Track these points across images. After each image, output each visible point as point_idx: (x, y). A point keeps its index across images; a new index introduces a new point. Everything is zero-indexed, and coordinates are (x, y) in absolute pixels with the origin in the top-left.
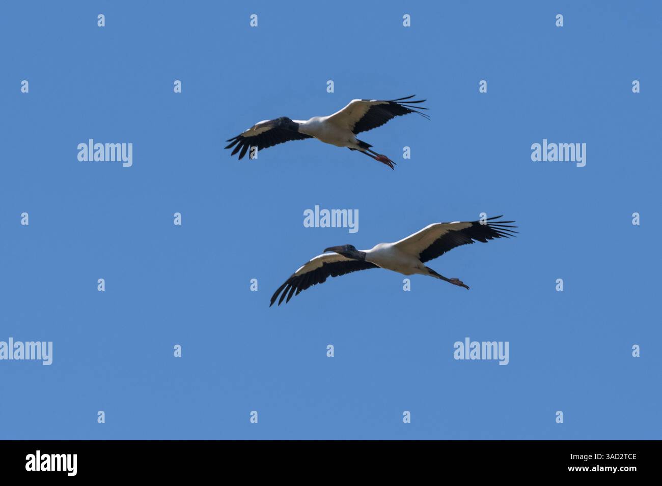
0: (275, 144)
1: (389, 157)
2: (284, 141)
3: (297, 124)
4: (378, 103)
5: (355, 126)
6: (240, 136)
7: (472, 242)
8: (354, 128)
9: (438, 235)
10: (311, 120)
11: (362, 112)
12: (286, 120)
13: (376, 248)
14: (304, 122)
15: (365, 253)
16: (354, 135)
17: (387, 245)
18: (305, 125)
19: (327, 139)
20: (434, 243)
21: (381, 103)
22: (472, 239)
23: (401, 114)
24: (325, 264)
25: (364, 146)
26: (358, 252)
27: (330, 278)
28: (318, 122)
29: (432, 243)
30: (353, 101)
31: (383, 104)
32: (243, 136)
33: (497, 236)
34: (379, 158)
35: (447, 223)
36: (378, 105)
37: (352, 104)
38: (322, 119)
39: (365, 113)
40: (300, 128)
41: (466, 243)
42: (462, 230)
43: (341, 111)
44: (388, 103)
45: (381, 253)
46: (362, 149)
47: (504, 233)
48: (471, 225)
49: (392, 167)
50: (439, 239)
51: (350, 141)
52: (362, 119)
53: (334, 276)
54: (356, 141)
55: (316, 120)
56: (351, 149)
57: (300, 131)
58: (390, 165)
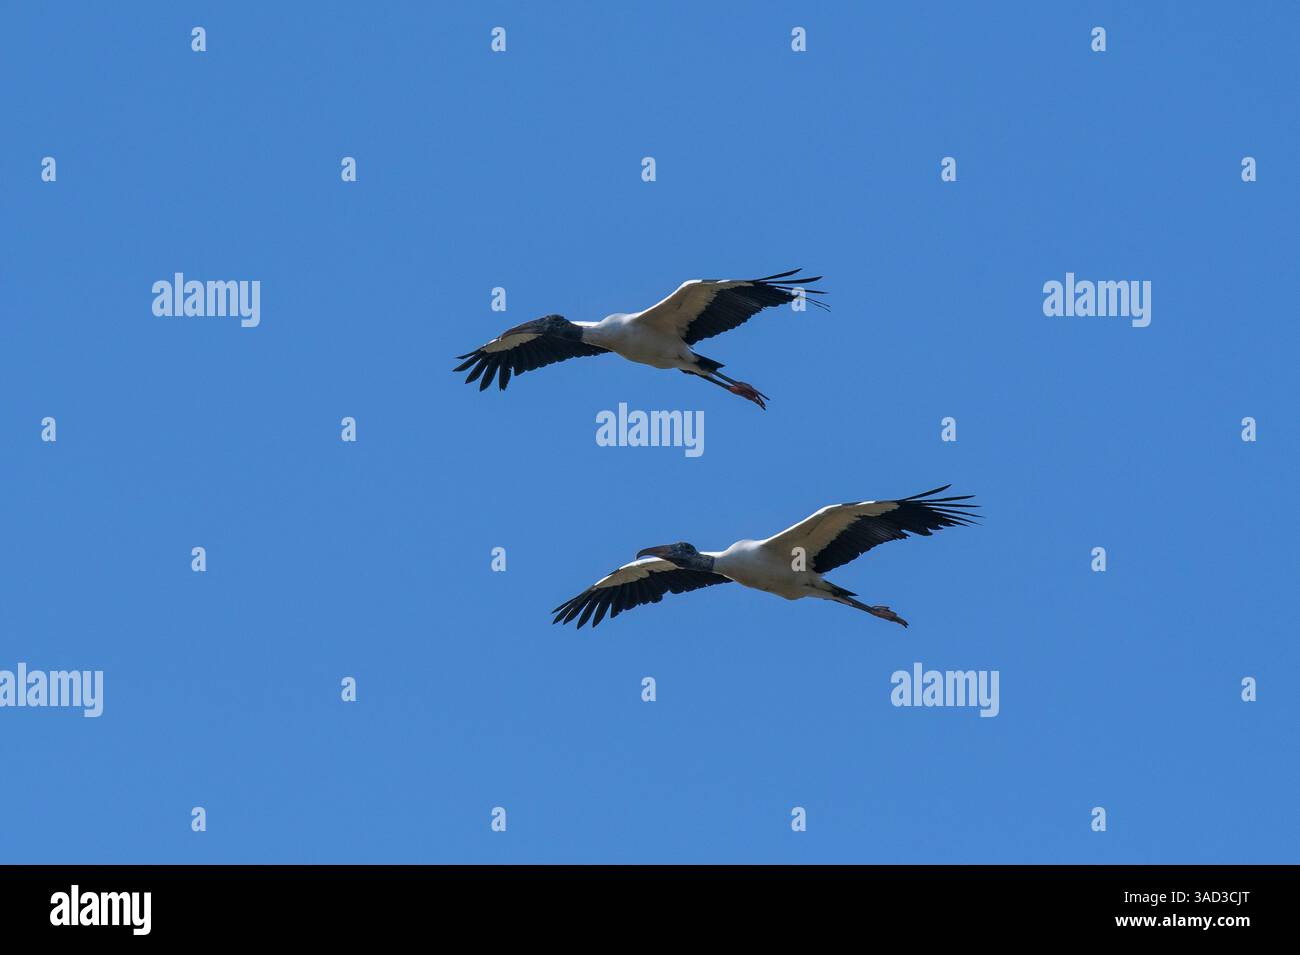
0: (546, 365)
1: (756, 387)
2: (561, 359)
3: (581, 328)
4: (733, 286)
5: (688, 329)
6: (479, 350)
7: (904, 536)
8: (687, 332)
9: (842, 524)
10: (606, 320)
11: (700, 304)
12: (558, 320)
13: (732, 548)
14: (593, 324)
15: (713, 559)
16: (688, 347)
17: (753, 545)
18: (595, 329)
19: (636, 354)
20: (838, 537)
21: (737, 285)
22: (904, 531)
23: (775, 304)
24: (651, 572)
25: (707, 366)
26: (701, 557)
27: (668, 595)
28: (619, 324)
29: (834, 538)
30: (685, 284)
31: (741, 287)
32: (485, 352)
33: (948, 523)
34: (737, 388)
35: (853, 504)
36: (732, 290)
37: (683, 288)
38: (627, 318)
39: (707, 304)
40: (585, 336)
41: (894, 537)
42: (883, 514)
43: (662, 302)
44: (751, 285)
45: (741, 556)
46: (705, 373)
47: (960, 519)
48: (896, 507)
49: (762, 405)
50: (845, 531)
51: (680, 357)
52: (702, 316)
53: (676, 591)
54: (693, 358)
55: (614, 321)
56: (685, 372)
57: (586, 339)
58: (758, 402)
